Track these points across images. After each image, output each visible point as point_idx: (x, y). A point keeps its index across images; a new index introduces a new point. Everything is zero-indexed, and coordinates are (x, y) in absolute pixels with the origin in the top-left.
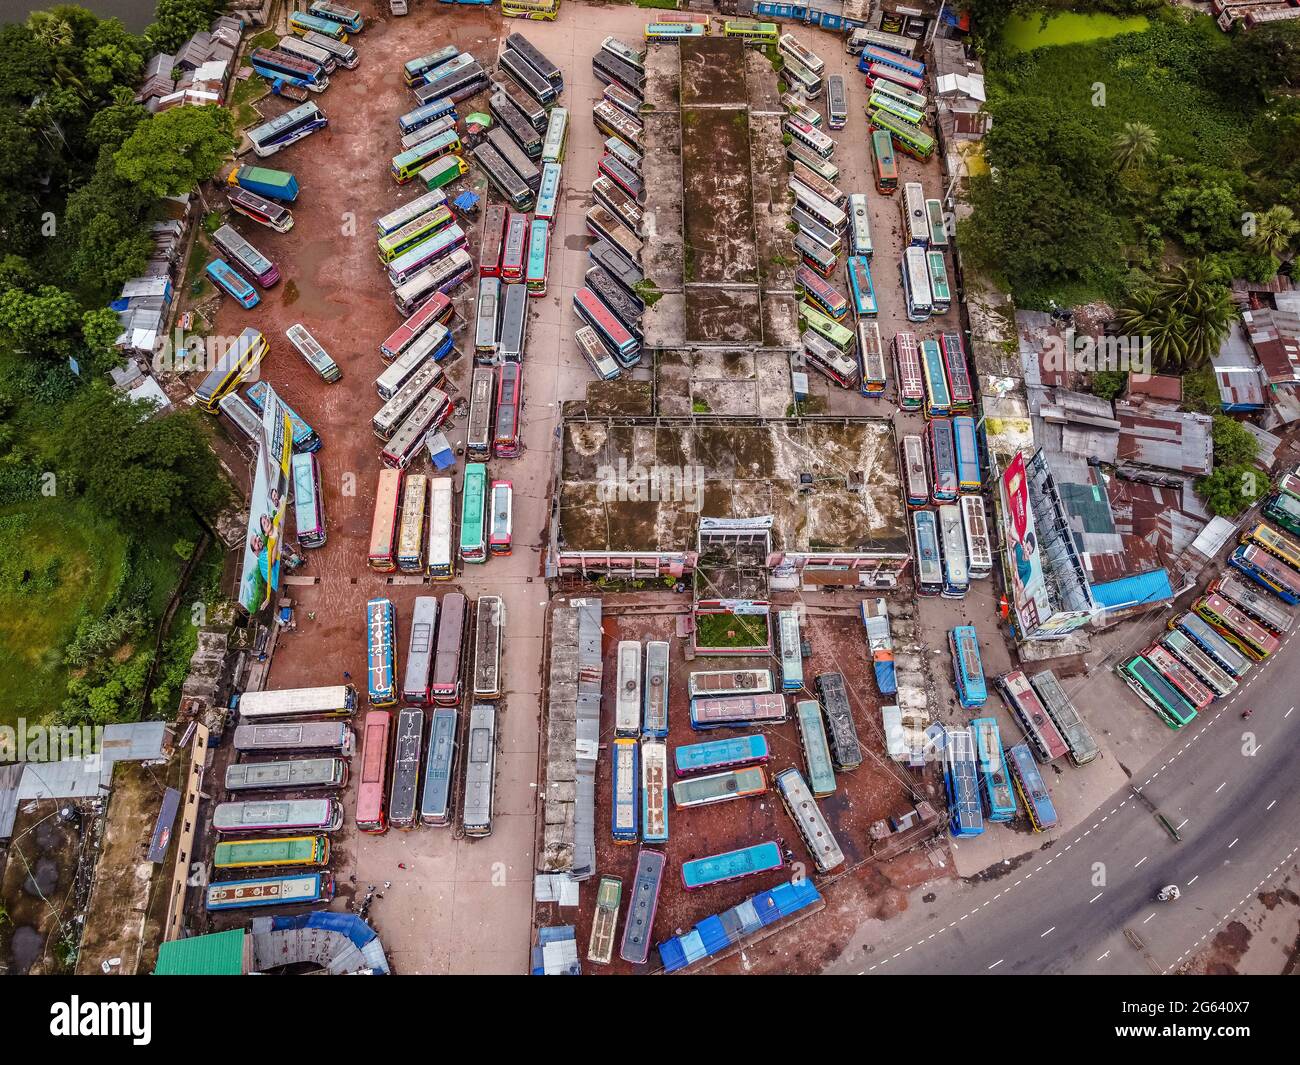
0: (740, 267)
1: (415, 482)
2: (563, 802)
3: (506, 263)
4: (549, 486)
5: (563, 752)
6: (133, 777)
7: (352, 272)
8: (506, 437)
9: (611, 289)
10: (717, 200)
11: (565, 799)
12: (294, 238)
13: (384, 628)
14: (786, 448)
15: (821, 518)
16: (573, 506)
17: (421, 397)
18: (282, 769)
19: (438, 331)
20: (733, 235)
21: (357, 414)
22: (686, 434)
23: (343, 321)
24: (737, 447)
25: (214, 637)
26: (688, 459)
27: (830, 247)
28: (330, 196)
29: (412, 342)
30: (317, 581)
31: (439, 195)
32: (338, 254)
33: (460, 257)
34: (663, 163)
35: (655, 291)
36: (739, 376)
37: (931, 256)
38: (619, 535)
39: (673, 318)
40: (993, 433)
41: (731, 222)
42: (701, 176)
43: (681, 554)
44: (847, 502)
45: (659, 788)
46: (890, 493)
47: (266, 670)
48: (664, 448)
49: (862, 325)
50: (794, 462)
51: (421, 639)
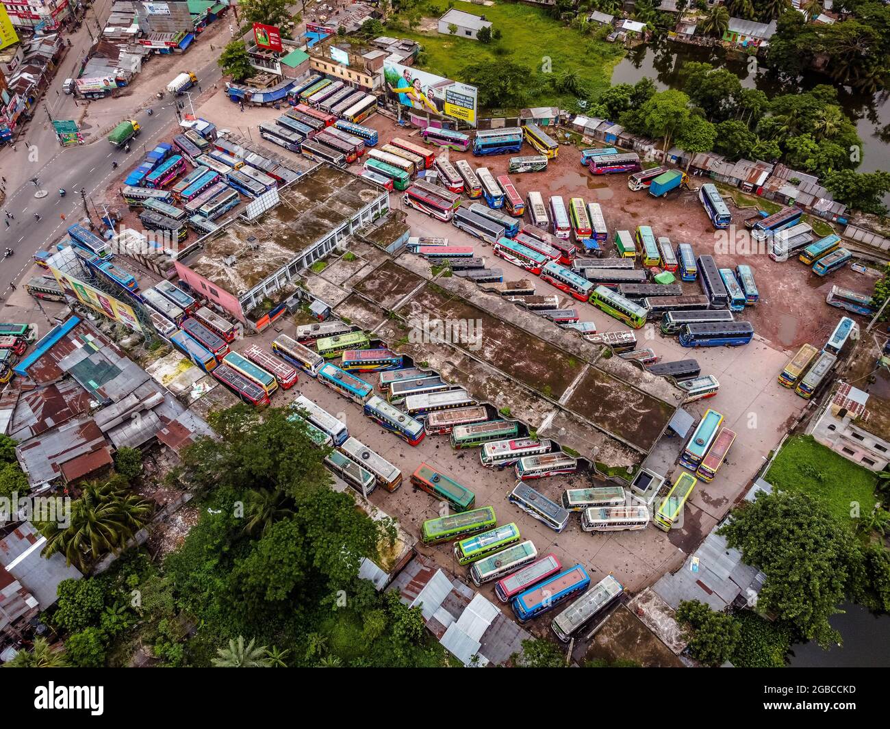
24: (302, 236)
40: (182, 362)
48: (333, 215)
50: (269, 251)
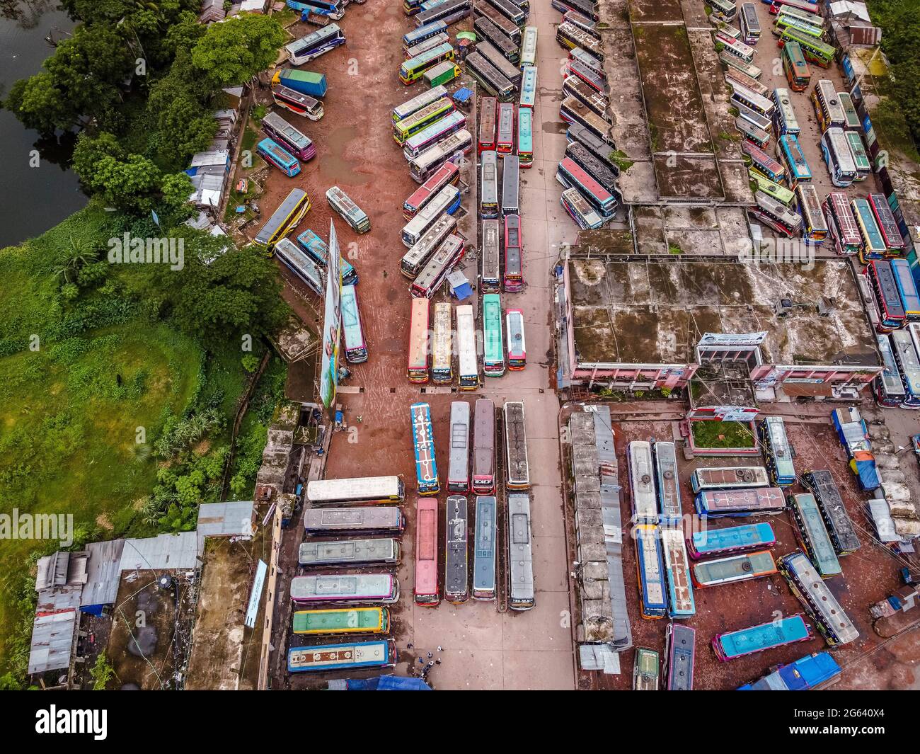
0: (696, 140)
1: (443, 308)
2: (598, 580)
3: (500, 140)
4: (550, 315)
5: (594, 536)
6: (222, 551)
7: (373, 148)
8: (515, 273)
9: (588, 159)
10: (670, 91)
11: (600, 577)
12: (324, 124)
13: (426, 428)
14: (761, 281)
15: (800, 337)
16: (584, 326)
17: (440, 242)
18: (347, 547)
19: (451, 192)
20: (687, 117)
21: (385, 258)
22: (673, 269)
23: (368, 187)
24: (718, 280)
25: (282, 434)
26: (678, 288)
27: (764, 128)
28: (351, 94)
29: (429, 200)
30: (362, 390)
31: (441, 90)
32: (361, 136)
33: (463, 135)
34: (620, 65)
35: (627, 160)
36: (705, 226)
37: (849, 135)
38: (626, 349)
39: (645, 180)
41: (684, 107)
42: (654, 74)
43: (684, 366)
44: (821, 324)
45: (682, 568)
46: (856, 317)
47: (323, 463)
48: (657, 279)
49: (801, 187)
50: (769, 291)
51: (459, 437)
